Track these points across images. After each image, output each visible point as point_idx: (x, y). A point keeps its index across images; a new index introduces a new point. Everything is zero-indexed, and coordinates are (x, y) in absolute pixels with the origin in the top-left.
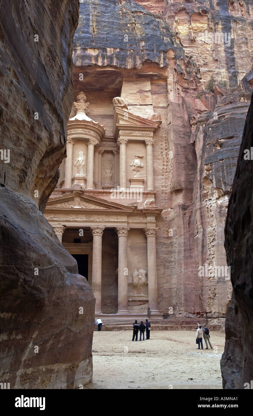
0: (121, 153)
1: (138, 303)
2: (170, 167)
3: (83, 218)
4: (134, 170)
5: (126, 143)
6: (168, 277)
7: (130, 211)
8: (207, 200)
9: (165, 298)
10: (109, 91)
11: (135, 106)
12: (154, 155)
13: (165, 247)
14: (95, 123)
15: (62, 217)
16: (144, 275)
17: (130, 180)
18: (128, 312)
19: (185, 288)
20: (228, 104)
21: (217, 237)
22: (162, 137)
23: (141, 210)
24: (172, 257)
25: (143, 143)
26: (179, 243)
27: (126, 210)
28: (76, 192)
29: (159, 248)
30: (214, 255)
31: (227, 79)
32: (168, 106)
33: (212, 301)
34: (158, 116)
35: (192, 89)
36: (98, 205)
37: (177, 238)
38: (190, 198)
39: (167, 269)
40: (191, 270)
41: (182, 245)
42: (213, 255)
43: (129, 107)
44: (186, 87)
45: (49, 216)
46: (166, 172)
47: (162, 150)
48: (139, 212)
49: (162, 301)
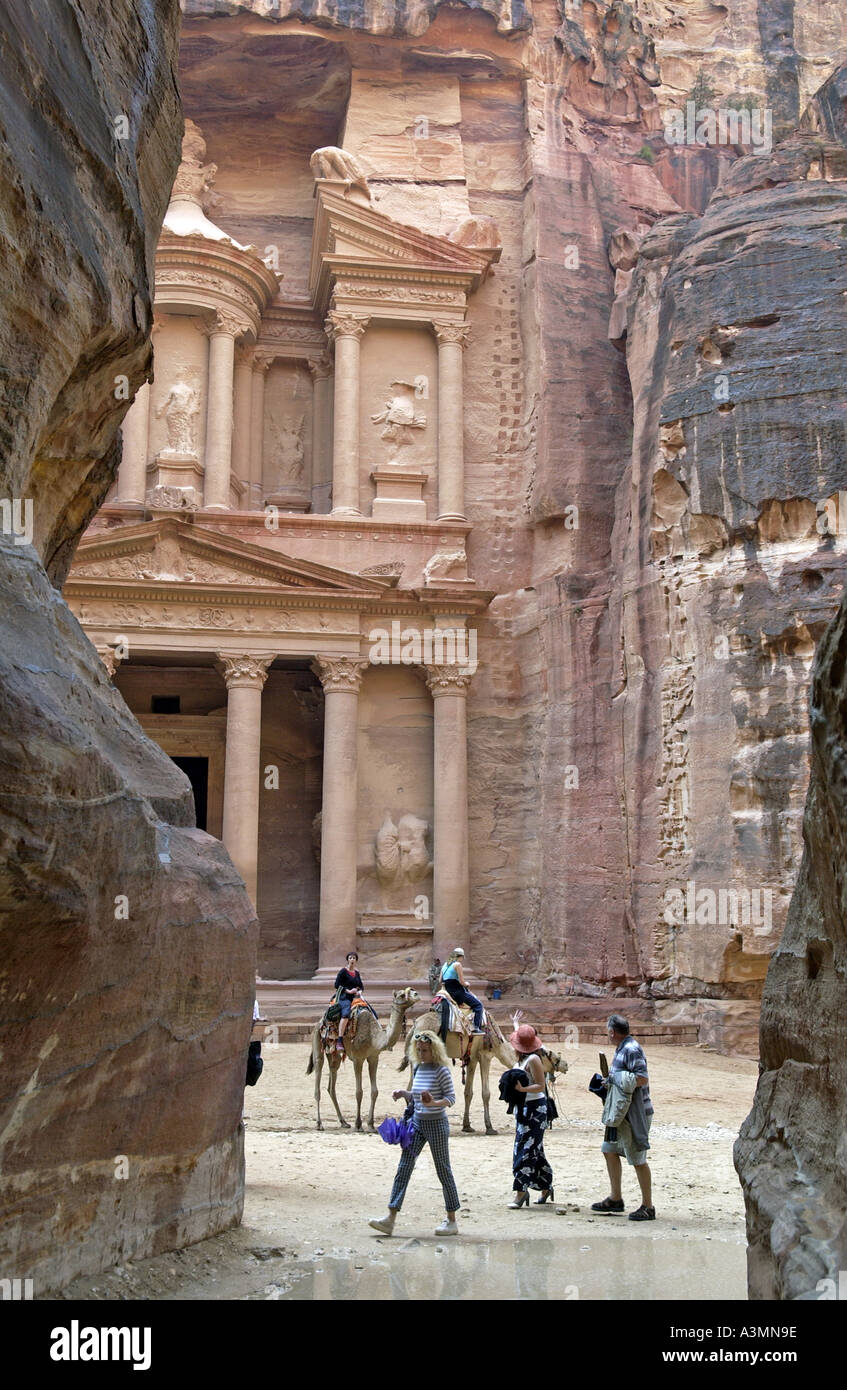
0: (338, 372)
1: (394, 939)
2: (527, 429)
3: (192, 619)
4: (390, 439)
5: (360, 332)
6: (508, 845)
7: (370, 597)
8: (664, 558)
9: (498, 925)
10: (296, 120)
11: (400, 186)
12: (469, 380)
13: (500, 732)
14: (240, 247)
15: (110, 615)
16: (418, 836)
17: (372, 477)
19: (573, 887)
20: (760, 188)
21: (699, 700)
22: (498, 312)
23: (413, 592)
24: (525, 771)
25: (428, 332)
26: (553, 720)
27: (355, 593)
28: (164, 518)
29: (478, 737)
30: (686, 766)
31: (758, 86)
32: (526, 189)
33: (671, 936)
34: (486, 229)
35: (623, 125)
36: (249, 572)
37: (546, 702)
38: (602, 550)
39: (506, 816)
40: (596, 820)
41: (567, 728)
42: (681, 765)
43: (373, 190)
44: (600, 116)
46: (510, 451)
47: (500, 364)
48: (405, 601)
49: (485, 934)
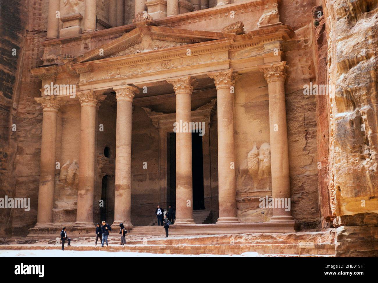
1: (255, 203)
3: (157, 67)
6: (313, 153)
9: (309, 194)
15: (127, 72)
16: (267, 153)
18: (237, 220)
27: (222, 40)
36: (179, 42)
39: (312, 138)
45: (109, 73)
49: (303, 199)
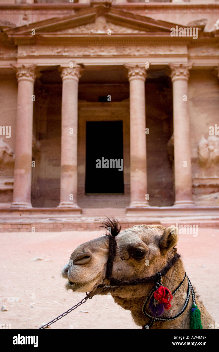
1: (210, 189)
15: (77, 51)
16: (217, 144)
23: (211, 33)
28: (98, 6)
36: (137, 29)
45: (55, 49)
48: (208, 38)
